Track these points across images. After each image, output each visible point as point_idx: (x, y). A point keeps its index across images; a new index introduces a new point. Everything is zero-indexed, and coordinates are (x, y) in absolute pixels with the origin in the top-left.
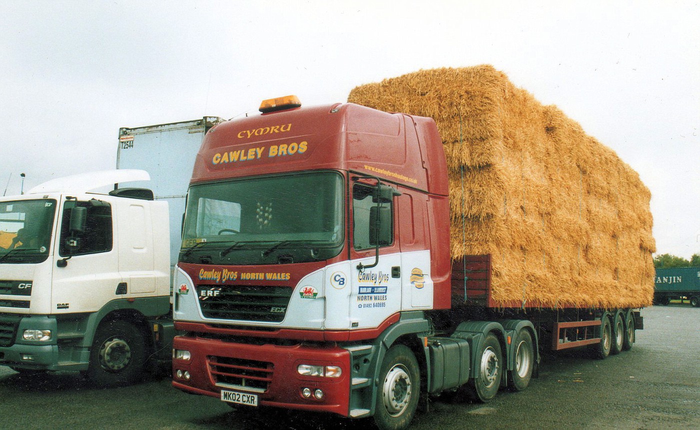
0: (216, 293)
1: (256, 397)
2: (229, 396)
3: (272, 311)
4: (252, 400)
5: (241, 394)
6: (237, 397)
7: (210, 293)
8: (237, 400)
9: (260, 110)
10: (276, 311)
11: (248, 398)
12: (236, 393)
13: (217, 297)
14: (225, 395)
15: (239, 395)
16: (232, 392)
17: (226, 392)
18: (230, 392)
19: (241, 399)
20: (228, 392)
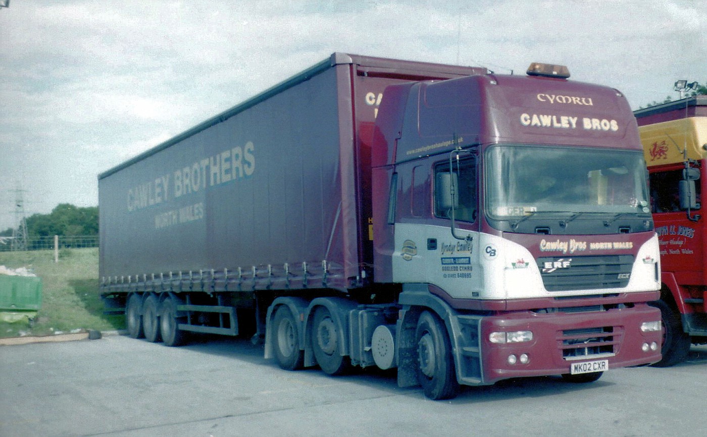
0: (566, 264)
1: (607, 362)
2: (580, 368)
3: (619, 278)
4: (603, 365)
5: (592, 363)
6: (588, 366)
7: (558, 264)
8: (589, 370)
9: (528, 73)
10: (622, 277)
11: (599, 365)
12: (587, 363)
13: (567, 268)
14: (576, 368)
15: (590, 364)
16: (583, 363)
17: (576, 364)
18: (580, 364)
19: (592, 368)
20: (578, 364)
